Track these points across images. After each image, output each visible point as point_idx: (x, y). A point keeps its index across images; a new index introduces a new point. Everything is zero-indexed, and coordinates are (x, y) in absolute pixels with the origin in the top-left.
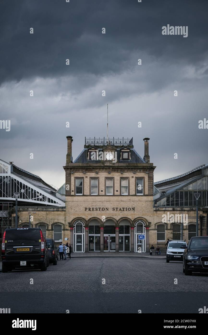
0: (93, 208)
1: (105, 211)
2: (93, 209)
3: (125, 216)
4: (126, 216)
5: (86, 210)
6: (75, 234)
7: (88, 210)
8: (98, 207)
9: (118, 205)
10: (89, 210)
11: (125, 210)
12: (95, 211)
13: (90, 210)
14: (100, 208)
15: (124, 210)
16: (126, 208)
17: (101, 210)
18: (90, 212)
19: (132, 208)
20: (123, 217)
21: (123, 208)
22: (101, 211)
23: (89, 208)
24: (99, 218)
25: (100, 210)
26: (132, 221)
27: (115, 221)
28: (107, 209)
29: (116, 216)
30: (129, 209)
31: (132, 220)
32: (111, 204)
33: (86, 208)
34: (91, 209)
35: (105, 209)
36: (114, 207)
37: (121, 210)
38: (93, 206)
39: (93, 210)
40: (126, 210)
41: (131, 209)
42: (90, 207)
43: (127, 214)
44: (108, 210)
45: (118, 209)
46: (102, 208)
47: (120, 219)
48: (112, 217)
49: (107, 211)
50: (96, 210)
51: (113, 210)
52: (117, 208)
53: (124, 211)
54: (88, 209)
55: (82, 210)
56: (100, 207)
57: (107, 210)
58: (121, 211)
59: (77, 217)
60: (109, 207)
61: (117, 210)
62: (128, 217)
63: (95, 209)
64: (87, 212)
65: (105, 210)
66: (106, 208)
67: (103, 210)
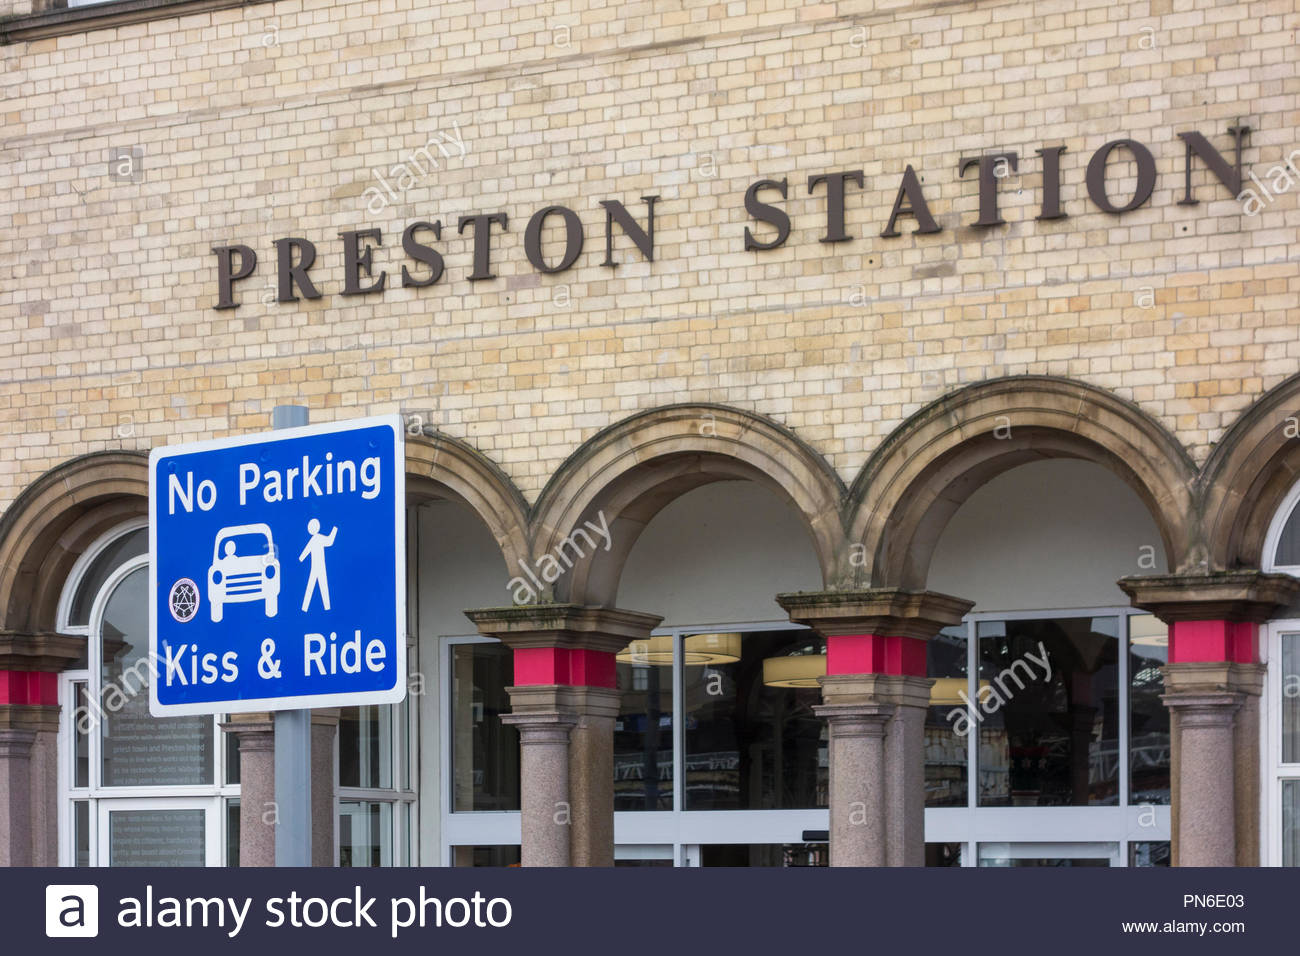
0: (351, 239)
1: (591, 268)
2: (358, 250)
3: (1018, 361)
4: (1056, 360)
5: (227, 304)
6: (82, 808)
7: (260, 291)
8: (450, 209)
9: (869, 108)
10: (286, 297)
11: (1020, 202)
12: (396, 293)
13: (315, 296)
14: (483, 226)
15: (989, 222)
16: (1052, 157)
17: (508, 252)
18: (299, 316)
19: (1195, 145)
20: (978, 367)
21: (966, 165)
22: (518, 283)
23: (285, 247)
24: (480, 436)
25: (482, 272)
26: (1182, 452)
27: (794, 476)
28: (630, 227)
29: (806, 362)
30: (1122, 181)
31: (1199, 435)
32: (719, 98)
33: (225, 254)
34: (329, 272)
35: (594, 221)
36: (776, 170)
37: (929, 228)
38: (358, 188)
39: (352, 290)
40: (1052, 213)
41: (1171, 165)
42: (309, 228)
43: (1079, 306)
44: (645, 244)
45: (868, 213)
46: (520, 224)
47: (911, 425)
48: (733, 390)
49: (633, 266)
50: (422, 273)
51: (752, 245)
52: (837, 187)
53: (994, 243)
54: (268, 259)
55: (158, 308)
56: (488, 206)
57: (623, 242)
58: (930, 251)
59: (82, 450)
60: (668, 185)
61: (837, 234)
62: (1103, 368)
63: (390, 260)
64: (251, 324)
65: (595, 245)
66: (615, 212)
67: (555, 249)
